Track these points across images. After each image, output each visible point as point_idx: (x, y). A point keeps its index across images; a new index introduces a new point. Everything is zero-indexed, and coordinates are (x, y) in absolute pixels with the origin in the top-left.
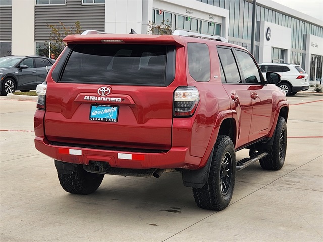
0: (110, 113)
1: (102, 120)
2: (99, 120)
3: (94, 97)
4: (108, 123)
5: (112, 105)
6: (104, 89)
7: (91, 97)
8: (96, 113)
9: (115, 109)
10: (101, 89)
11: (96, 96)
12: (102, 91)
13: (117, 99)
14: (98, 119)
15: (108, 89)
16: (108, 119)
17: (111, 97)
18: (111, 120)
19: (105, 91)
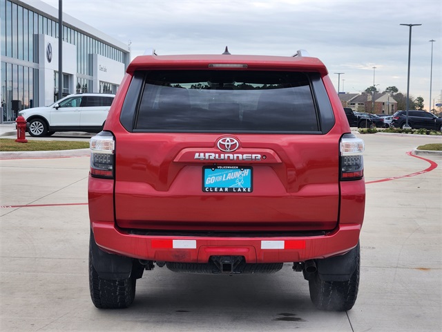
0: (239, 179)
1: (226, 190)
2: (221, 190)
3: (213, 155)
4: (237, 194)
5: (241, 165)
6: (228, 140)
7: (207, 155)
8: (213, 179)
9: (247, 172)
10: (224, 141)
11: (215, 153)
12: (226, 143)
13: (254, 156)
14: (219, 189)
15: (236, 141)
16: (237, 189)
17: (243, 153)
18: (242, 189)
19: (230, 143)
